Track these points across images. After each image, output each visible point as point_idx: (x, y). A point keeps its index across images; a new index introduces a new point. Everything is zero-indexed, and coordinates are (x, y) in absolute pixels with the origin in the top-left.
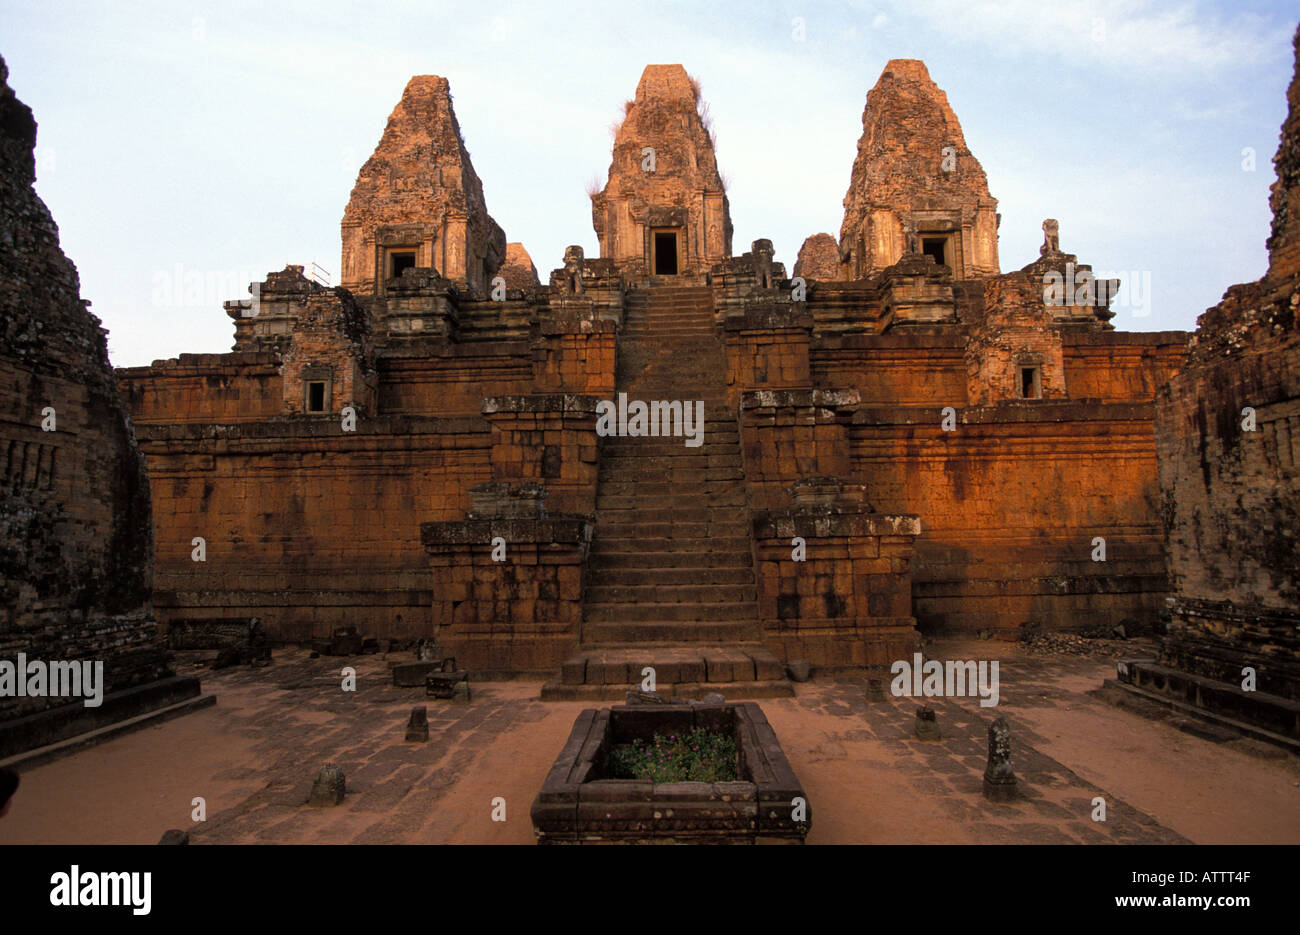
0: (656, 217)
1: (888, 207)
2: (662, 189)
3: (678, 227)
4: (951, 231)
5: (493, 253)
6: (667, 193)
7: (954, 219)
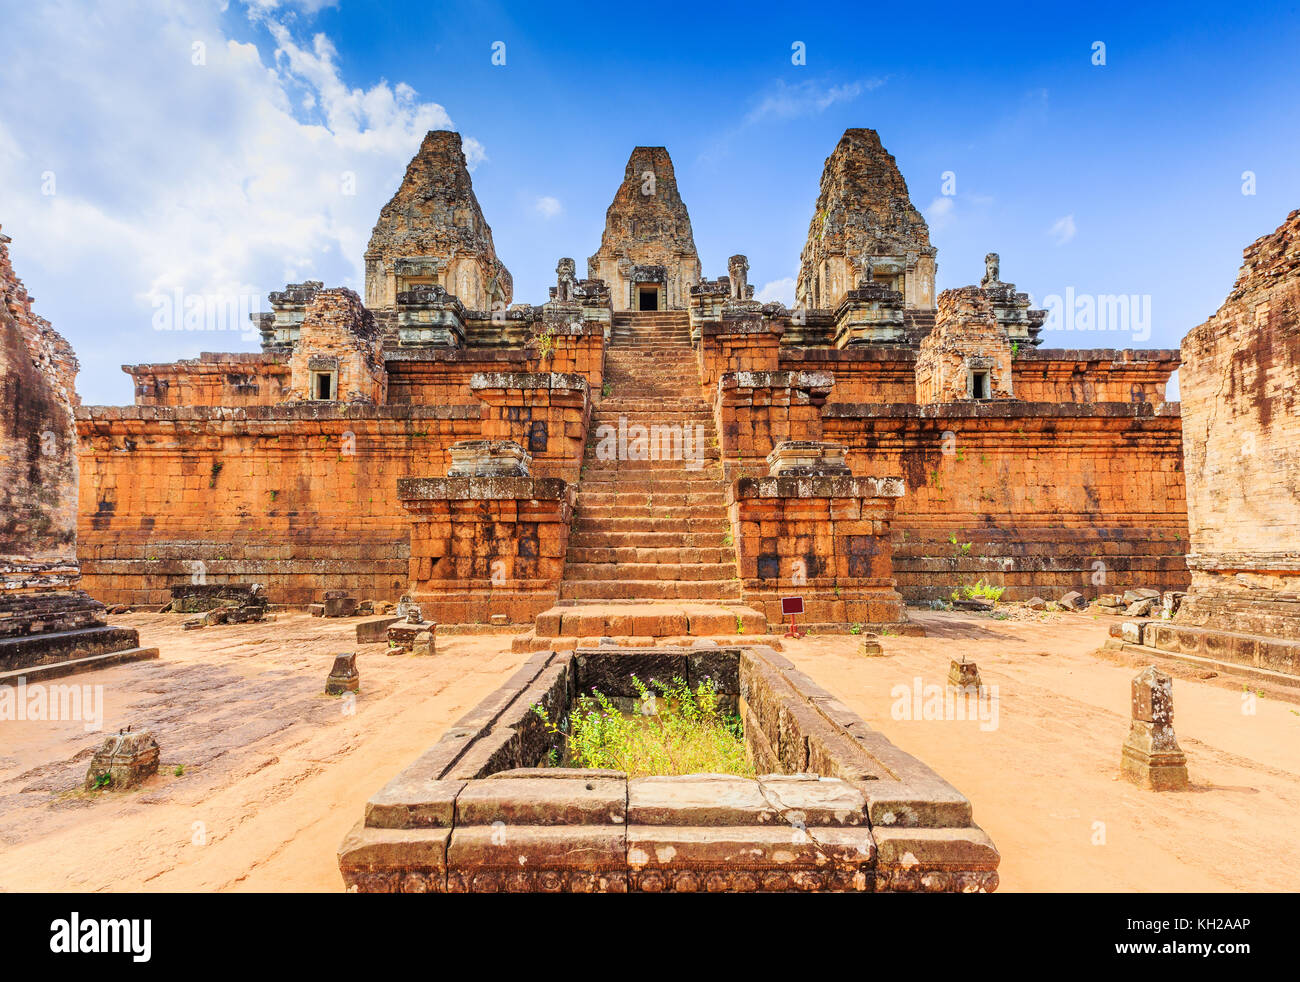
0: (641, 274)
1: (842, 253)
3: (659, 283)
4: (896, 275)
6: (650, 255)
7: (900, 264)
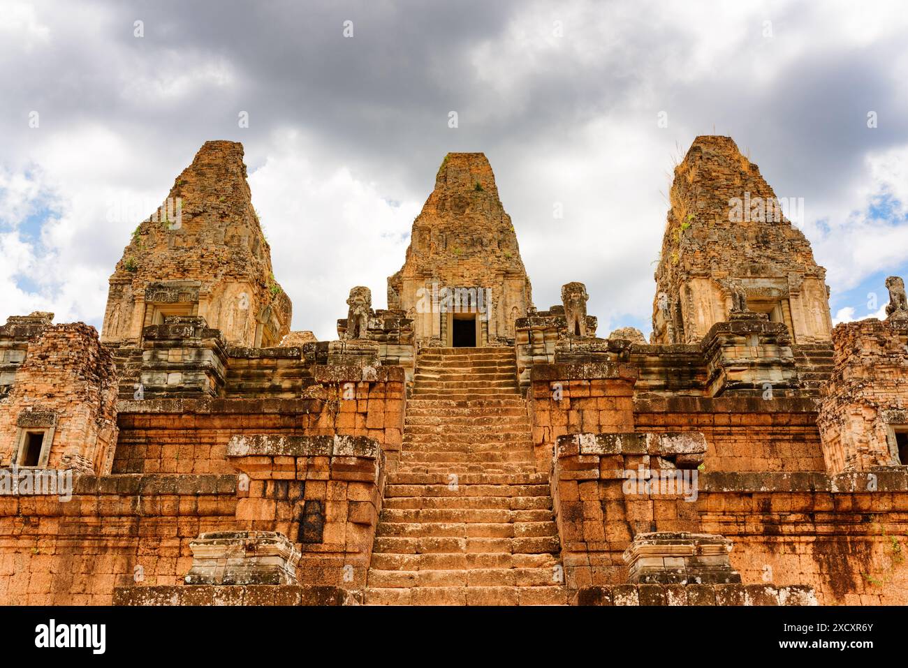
1: (706, 275)
2: (461, 269)
4: (779, 301)
5: (275, 320)
6: (466, 274)
7: (781, 287)
